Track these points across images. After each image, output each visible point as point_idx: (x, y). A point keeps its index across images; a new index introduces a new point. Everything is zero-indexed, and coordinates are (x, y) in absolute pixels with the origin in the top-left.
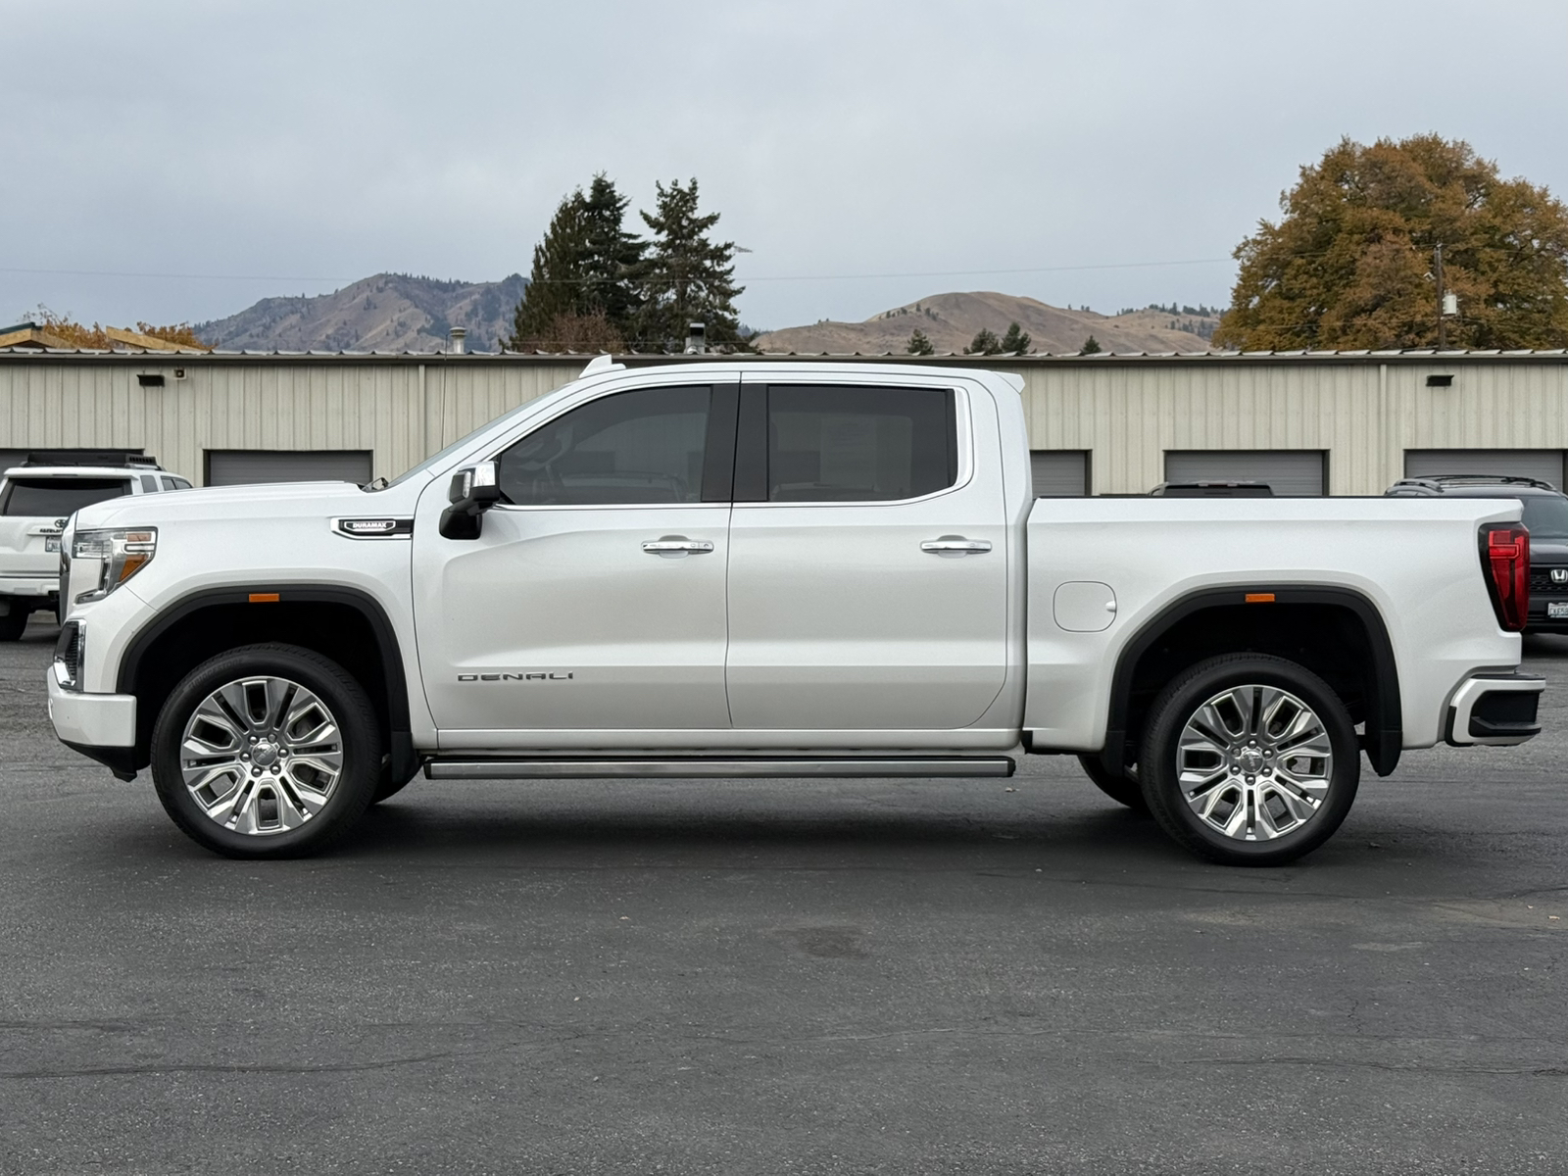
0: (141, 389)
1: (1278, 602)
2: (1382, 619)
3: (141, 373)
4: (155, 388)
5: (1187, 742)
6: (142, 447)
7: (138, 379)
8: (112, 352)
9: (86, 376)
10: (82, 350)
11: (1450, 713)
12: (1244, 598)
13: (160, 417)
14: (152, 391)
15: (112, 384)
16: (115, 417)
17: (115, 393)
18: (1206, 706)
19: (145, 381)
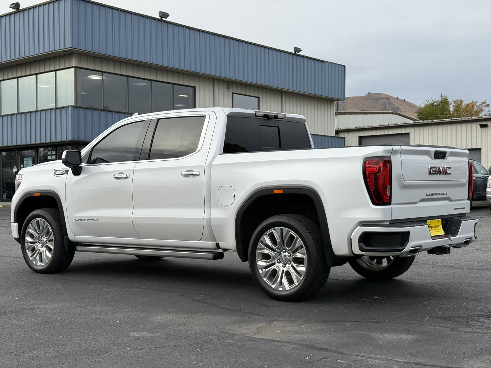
0: (480, 128)
1: (284, 193)
2: (321, 200)
3: (480, 123)
4: (485, 128)
5: (260, 249)
6: (481, 147)
7: (479, 126)
8: (472, 118)
9: (464, 126)
10: (463, 118)
11: (350, 241)
12: (273, 192)
13: (486, 138)
14: (484, 129)
15: (472, 128)
16: (473, 139)
17: (473, 131)
18: (265, 235)
19: (482, 126)
